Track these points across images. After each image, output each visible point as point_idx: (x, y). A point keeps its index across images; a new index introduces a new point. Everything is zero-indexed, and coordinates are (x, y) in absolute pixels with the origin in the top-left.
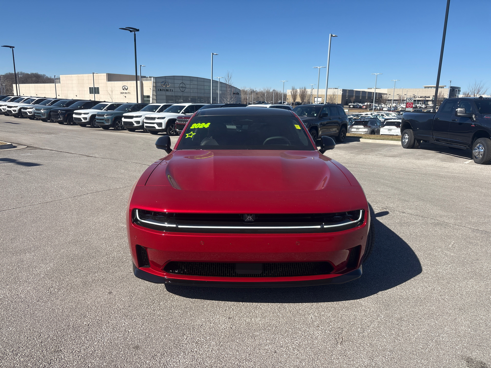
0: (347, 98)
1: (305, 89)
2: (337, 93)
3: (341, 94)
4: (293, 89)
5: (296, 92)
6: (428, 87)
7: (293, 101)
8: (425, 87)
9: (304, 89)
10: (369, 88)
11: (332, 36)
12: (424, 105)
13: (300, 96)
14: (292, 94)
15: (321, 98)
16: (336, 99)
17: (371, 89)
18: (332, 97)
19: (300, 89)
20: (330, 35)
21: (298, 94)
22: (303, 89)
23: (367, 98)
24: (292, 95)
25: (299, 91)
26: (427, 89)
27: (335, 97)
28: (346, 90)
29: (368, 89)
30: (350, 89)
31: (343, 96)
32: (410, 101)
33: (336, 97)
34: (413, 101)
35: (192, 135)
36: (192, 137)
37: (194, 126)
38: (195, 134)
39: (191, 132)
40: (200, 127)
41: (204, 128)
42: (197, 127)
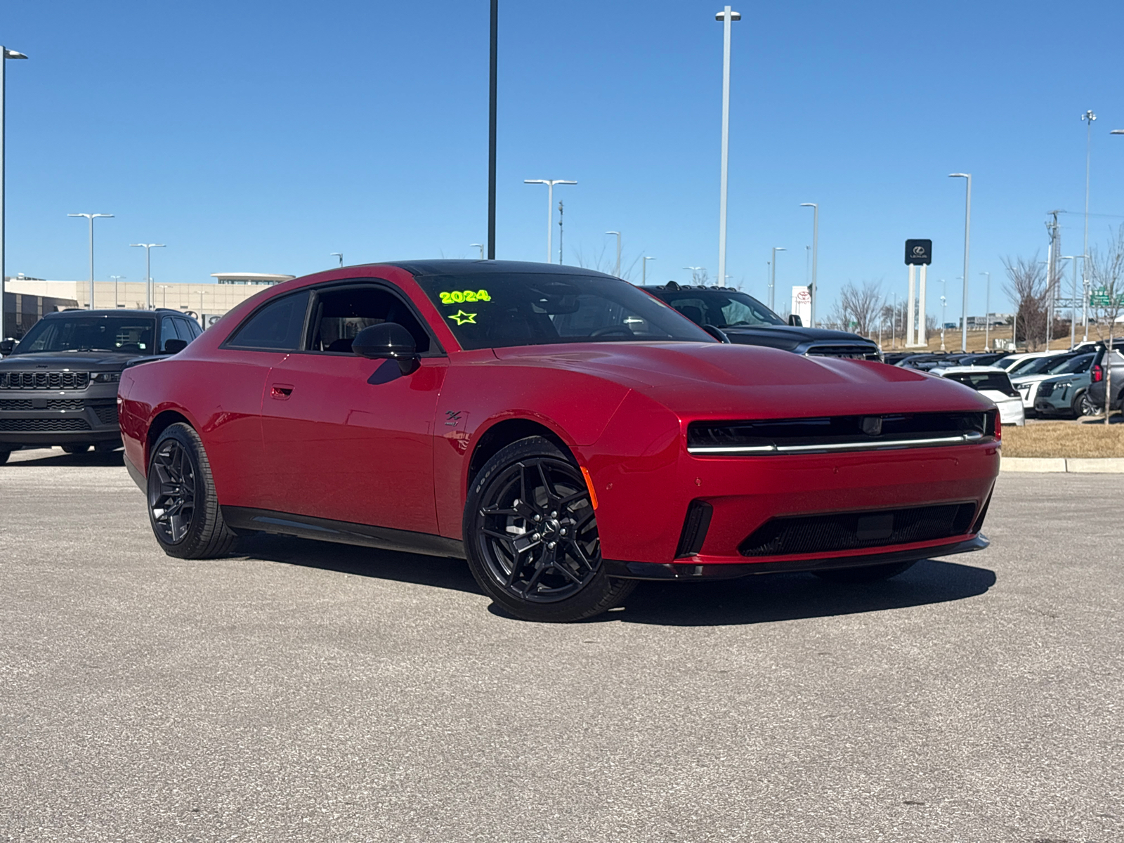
35: (470, 318)
36: (473, 322)
37: (447, 298)
38: (474, 315)
39: (460, 312)
40: (469, 299)
41: (481, 301)
42: (460, 300)
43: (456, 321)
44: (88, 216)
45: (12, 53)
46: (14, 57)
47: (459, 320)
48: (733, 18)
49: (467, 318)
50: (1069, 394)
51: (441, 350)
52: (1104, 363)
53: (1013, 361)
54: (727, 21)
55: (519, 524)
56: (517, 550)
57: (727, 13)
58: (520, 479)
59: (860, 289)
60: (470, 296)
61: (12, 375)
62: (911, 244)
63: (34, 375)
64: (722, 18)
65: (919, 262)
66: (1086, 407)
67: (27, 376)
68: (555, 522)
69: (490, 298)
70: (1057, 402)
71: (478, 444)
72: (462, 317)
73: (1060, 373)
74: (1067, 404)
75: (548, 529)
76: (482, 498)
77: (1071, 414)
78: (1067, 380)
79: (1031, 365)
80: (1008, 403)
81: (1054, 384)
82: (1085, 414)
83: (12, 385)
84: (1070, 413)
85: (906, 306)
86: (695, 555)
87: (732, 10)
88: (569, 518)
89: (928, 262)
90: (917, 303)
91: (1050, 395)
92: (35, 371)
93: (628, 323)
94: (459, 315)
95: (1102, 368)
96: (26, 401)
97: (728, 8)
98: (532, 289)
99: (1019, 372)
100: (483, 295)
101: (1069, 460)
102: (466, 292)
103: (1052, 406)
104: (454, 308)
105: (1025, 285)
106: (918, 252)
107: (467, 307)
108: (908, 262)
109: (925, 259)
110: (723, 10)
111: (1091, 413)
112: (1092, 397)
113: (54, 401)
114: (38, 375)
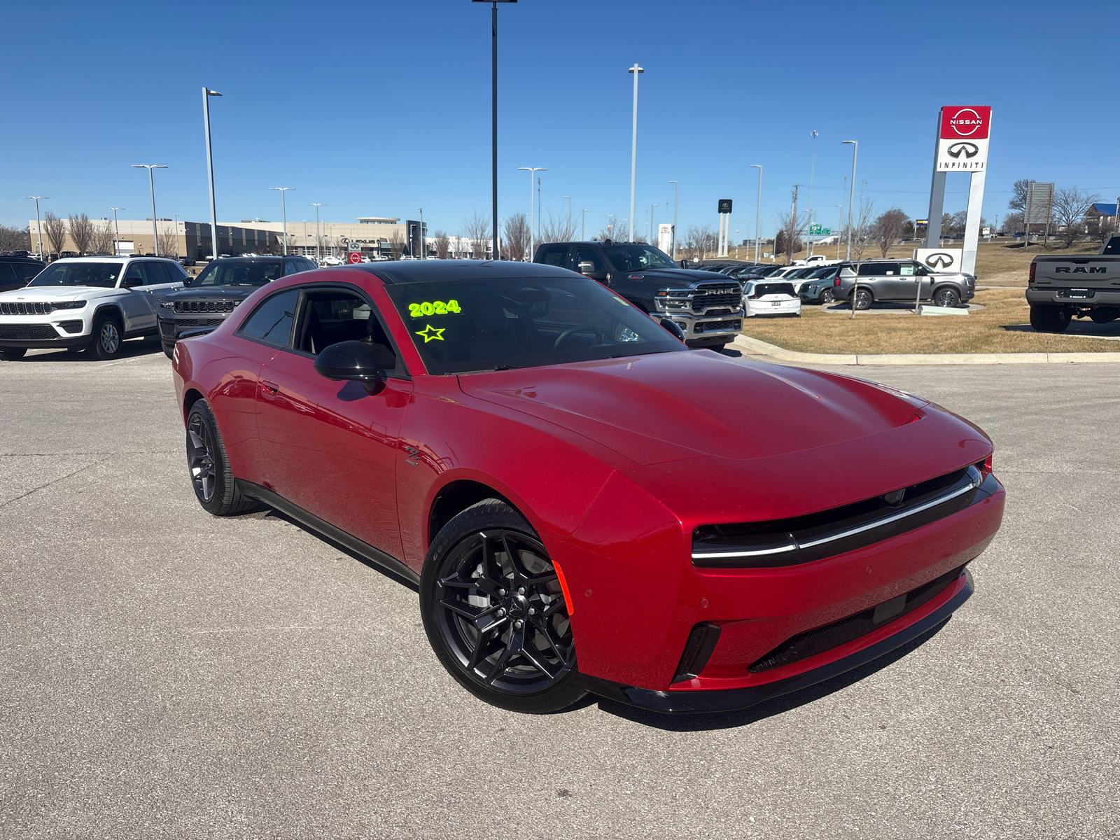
0: (200, 244)
1: (85, 219)
2: (174, 232)
3: (184, 233)
4: (50, 219)
5: (60, 226)
6: (367, 221)
7: (53, 249)
8: (362, 221)
9: (83, 219)
10: (244, 220)
11: (208, 93)
12: (367, 258)
13: (73, 236)
14: (47, 230)
15: (132, 243)
16: (176, 245)
17: (250, 222)
18: (165, 240)
19: (71, 219)
20: (204, 89)
21: (67, 232)
22: (80, 220)
23: (244, 243)
24: (49, 234)
25: (67, 223)
26: (365, 224)
27: (170, 240)
28: (195, 224)
29: (242, 222)
30: (202, 223)
31: (190, 238)
32: (355, 249)
33: (175, 240)
34: (360, 249)
35: (438, 334)
36: (441, 338)
37: (416, 310)
38: (443, 330)
39: (428, 327)
40: (439, 312)
41: (451, 313)
42: (429, 313)
43: (424, 337)
44: (281, 189)
45: (212, 92)
46: (213, 94)
47: (426, 336)
48: (639, 71)
49: (435, 334)
50: (817, 291)
51: (407, 372)
52: (841, 276)
53: (785, 271)
54: (636, 74)
55: (483, 594)
56: (481, 630)
57: (636, 68)
58: (482, 548)
59: (700, 228)
60: (440, 308)
61: (184, 303)
62: (721, 202)
63: (198, 303)
64: (633, 71)
65: (725, 212)
66: (827, 298)
67: (194, 304)
68: (521, 598)
69: (460, 309)
70: (811, 295)
71: (438, 495)
72: (430, 333)
73: (811, 278)
74: (816, 296)
75: (514, 607)
76: (440, 566)
77: (819, 302)
78: (816, 283)
79: (795, 273)
80: (793, 301)
81: (809, 285)
82: (825, 302)
83: (184, 310)
84: (817, 301)
85: (718, 234)
86: (695, 677)
87: (639, 66)
88: (539, 594)
89: (730, 212)
90: (724, 232)
91: (807, 291)
92: (199, 301)
93: (581, 267)
94: (427, 330)
95: (840, 278)
96: (194, 320)
97: (636, 65)
98: (504, 297)
99: (788, 277)
100: (454, 307)
101: (859, 356)
102: (436, 303)
103: (808, 297)
104: (421, 322)
105: (790, 227)
106: (725, 206)
107: (436, 320)
108: (720, 211)
109: (729, 210)
110: (633, 66)
111: (829, 302)
112: (834, 294)
113: (211, 320)
114: (201, 303)
